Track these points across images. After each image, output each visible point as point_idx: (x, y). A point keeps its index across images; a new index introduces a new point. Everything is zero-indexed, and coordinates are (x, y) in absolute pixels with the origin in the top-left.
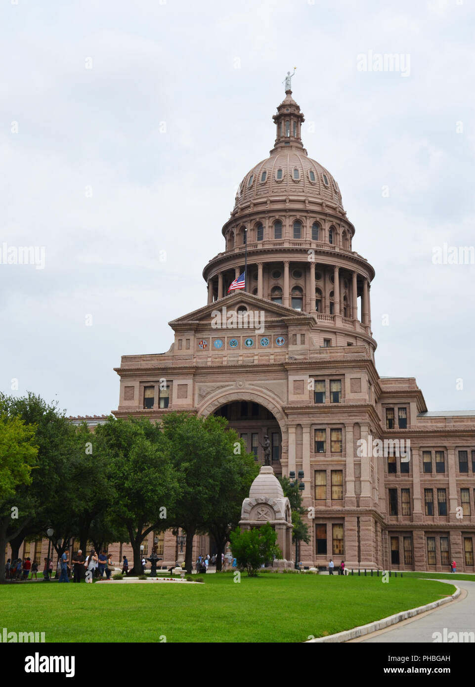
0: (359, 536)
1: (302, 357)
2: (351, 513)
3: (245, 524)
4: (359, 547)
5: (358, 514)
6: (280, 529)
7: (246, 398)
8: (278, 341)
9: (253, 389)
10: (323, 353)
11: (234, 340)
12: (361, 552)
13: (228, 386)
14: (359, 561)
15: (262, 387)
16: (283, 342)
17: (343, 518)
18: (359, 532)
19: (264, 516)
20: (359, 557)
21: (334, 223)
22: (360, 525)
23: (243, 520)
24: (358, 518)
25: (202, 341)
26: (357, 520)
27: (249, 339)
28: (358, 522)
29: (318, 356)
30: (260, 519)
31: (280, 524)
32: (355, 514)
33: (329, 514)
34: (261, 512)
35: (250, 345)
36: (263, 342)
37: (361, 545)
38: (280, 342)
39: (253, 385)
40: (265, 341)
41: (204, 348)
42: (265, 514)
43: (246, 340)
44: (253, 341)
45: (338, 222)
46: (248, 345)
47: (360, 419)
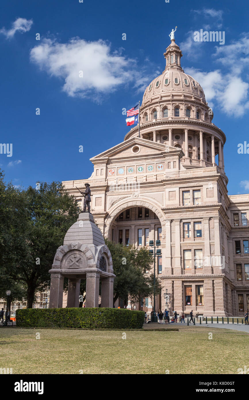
0: (214, 293)
1: (174, 176)
2: (208, 277)
3: (55, 273)
4: (214, 300)
5: (213, 278)
6: (91, 277)
7: (139, 204)
8: (159, 167)
9: (143, 198)
10: (188, 173)
11: (131, 168)
12: (216, 304)
13: (127, 197)
14: (214, 310)
15: (149, 197)
16: (163, 168)
17: (203, 281)
18: (213, 290)
19: (76, 263)
20: (214, 307)
21: (200, 108)
22: (215, 285)
23: (54, 268)
24: (213, 281)
25: (111, 170)
26: (212, 282)
27: (140, 167)
28: (213, 284)
29: (185, 174)
30: (72, 267)
31: (91, 272)
32: (211, 278)
33: (193, 278)
34: (73, 260)
35: (141, 170)
36: (149, 168)
37: (215, 299)
38: (160, 168)
39: (143, 196)
40: (151, 167)
41: (112, 174)
42: (77, 261)
43: (138, 168)
44: (142, 168)
45: (202, 107)
46: (139, 170)
47: (213, 214)
